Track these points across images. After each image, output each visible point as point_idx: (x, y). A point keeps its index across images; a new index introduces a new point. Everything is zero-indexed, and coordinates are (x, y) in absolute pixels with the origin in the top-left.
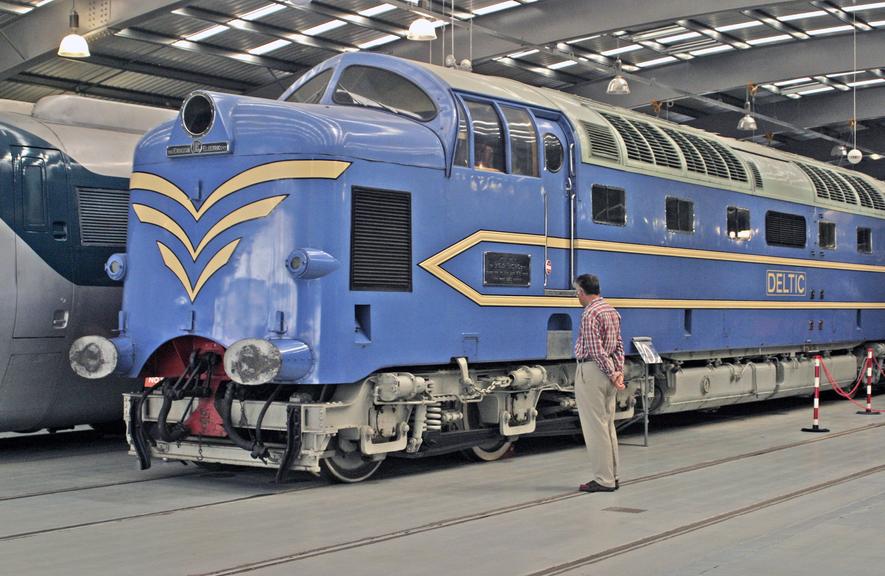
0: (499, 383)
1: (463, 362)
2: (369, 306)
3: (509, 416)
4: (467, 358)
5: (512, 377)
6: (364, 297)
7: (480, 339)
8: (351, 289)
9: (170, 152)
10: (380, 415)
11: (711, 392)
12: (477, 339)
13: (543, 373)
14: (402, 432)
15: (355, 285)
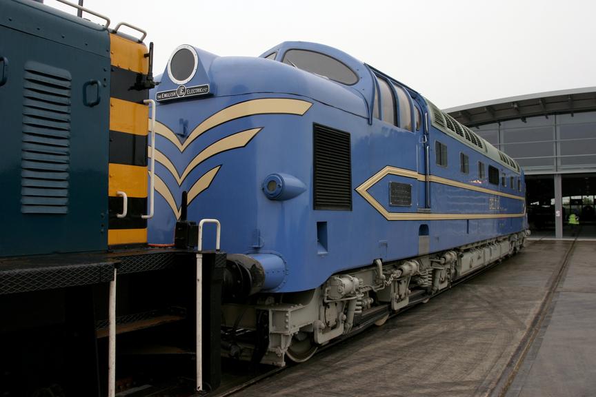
0: (395, 275)
1: (379, 262)
2: (326, 222)
3: (398, 296)
4: (381, 260)
5: (402, 270)
6: (323, 215)
7: (388, 245)
8: (314, 209)
9: (160, 97)
10: (328, 310)
11: (473, 267)
12: (386, 245)
13: (417, 265)
14: (341, 321)
15: (317, 204)
